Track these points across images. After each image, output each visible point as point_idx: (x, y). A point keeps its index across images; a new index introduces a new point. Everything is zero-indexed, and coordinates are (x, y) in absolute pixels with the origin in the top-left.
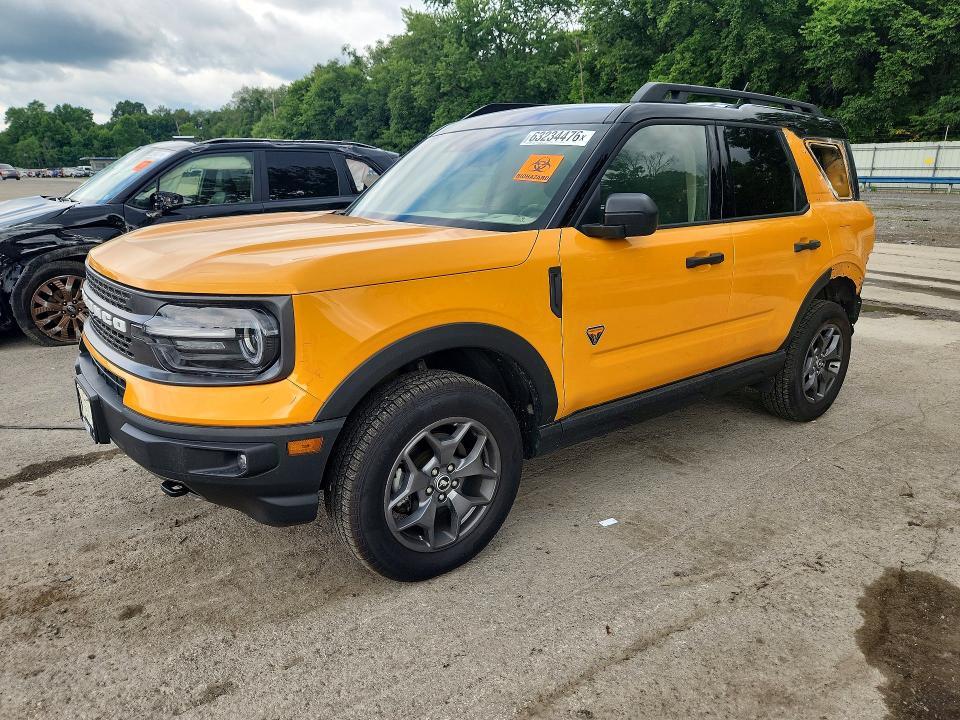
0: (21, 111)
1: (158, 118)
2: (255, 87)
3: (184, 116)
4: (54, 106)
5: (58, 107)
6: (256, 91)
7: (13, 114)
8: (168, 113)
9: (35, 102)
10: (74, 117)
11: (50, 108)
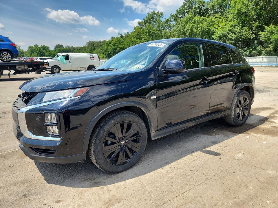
0: (32, 47)
1: (66, 49)
2: (93, 41)
3: (73, 48)
4: (41, 46)
5: (42, 46)
6: (93, 42)
7: (30, 47)
8: (69, 47)
9: (36, 45)
10: (46, 48)
11: (40, 46)
